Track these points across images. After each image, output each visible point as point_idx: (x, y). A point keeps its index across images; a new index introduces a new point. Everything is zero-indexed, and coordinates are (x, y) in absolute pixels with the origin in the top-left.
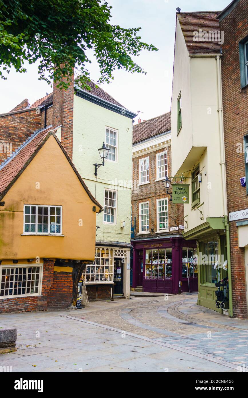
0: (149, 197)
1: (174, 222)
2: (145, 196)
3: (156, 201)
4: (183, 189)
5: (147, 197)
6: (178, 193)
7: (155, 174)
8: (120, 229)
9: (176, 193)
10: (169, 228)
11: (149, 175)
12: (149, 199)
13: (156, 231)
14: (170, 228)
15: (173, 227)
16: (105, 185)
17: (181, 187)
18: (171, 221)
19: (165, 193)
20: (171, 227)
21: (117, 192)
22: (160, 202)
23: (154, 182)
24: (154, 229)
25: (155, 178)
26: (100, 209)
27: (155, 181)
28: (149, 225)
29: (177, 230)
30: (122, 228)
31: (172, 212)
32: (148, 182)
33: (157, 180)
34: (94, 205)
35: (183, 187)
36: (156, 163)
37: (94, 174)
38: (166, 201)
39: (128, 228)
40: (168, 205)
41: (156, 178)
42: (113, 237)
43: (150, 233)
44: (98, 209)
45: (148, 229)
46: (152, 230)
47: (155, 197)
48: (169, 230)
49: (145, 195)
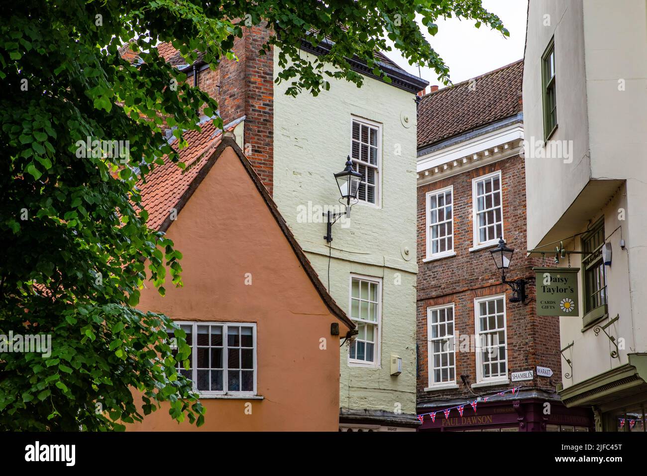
0: (455, 291)
1: (521, 357)
2: (444, 288)
3: (472, 302)
4: (563, 281)
5: (448, 291)
7: (470, 231)
8: (389, 378)
9: (546, 290)
10: (510, 374)
11: (452, 235)
12: (455, 296)
13: (476, 382)
14: (512, 374)
15: (521, 371)
16: (352, 264)
17: (558, 276)
18: (515, 355)
19: (498, 280)
20: (514, 372)
21: (381, 284)
22: (483, 305)
23: (465, 253)
24: (468, 376)
25: (469, 242)
26: (349, 330)
27: (471, 250)
29: (532, 378)
30: (395, 376)
31: (518, 333)
32: (451, 252)
33: (476, 247)
34: (335, 320)
35: (564, 276)
36: (471, 203)
37: (325, 238)
38: (500, 302)
39: (408, 376)
40: (504, 314)
41: (472, 242)
42: (371, 399)
43: (456, 386)
44: (343, 329)
45: (452, 378)
46: (464, 380)
47: (469, 292)
48: (510, 379)
49: (443, 286)
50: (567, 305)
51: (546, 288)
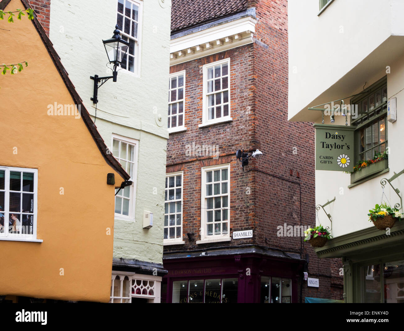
0: (184, 161)
1: (243, 218)
2: (175, 159)
3: (200, 171)
4: (340, 138)
5: (178, 161)
6: (330, 146)
7: (199, 110)
8: (141, 230)
9: (325, 146)
10: (231, 233)
11: (183, 113)
12: (184, 165)
13: (200, 239)
14: (234, 232)
15: (242, 230)
16: (114, 126)
17: (337, 133)
18: (237, 216)
19: (224, 152)
20: (235, 230)
21: (137, 146)
22: (209, 174)
23: (195, 128)
24: (193, 234)
25: (198, 119)
27: (200, 126)
28: (181, 226)
29: (252, 236)
30: (147, 229)
31: (240, 198)
32: (182, 128)
33: (204, 124)
34: (111, 170)
35: (342, 133)
36: (202, 85)
37: (92, 99)
38: (225, 171)
40: (228, 181)
41: (201, 119)
42: (126, 249)
43: (183, 242)
44: (119, 179)
46: (191, 237)
47: (197, 162)
48: (231, 237)
49: (173, 157)
50: (344, 161)
51: (325, 144)
